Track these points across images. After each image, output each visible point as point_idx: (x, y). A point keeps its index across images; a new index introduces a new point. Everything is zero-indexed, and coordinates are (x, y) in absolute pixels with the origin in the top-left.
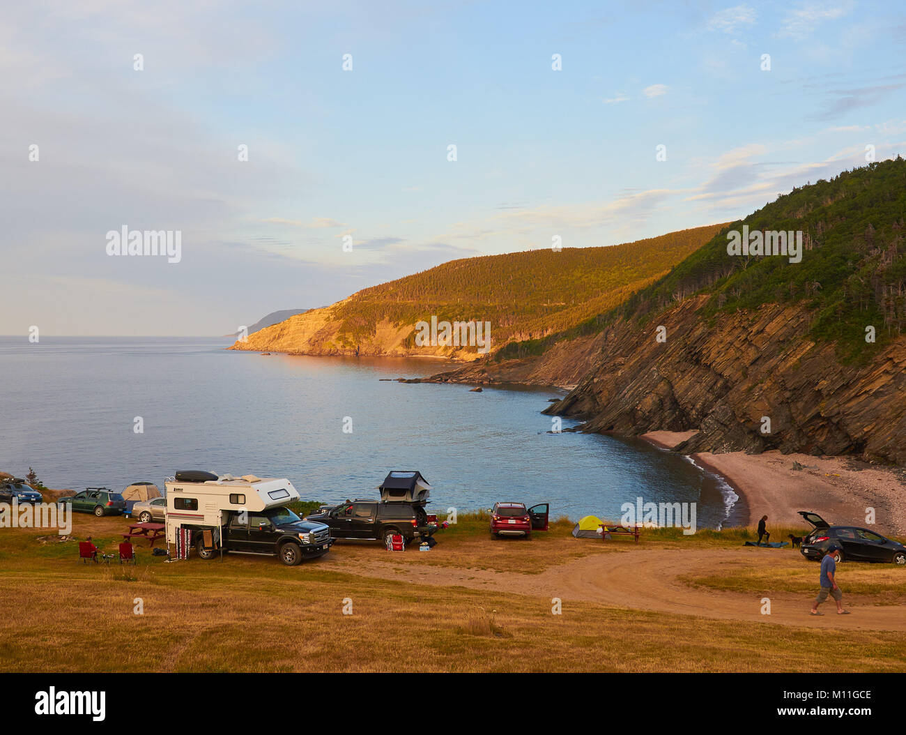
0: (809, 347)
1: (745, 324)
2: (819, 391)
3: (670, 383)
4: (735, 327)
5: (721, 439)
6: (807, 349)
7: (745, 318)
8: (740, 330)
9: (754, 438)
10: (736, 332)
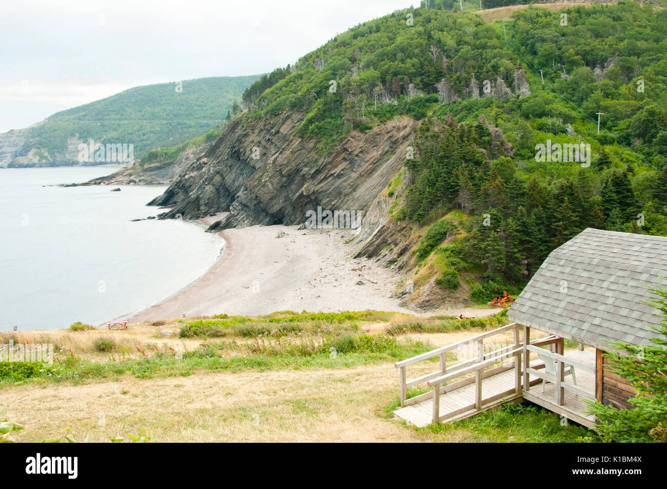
0: (298, 142)
1: (268, 127)
2: (304, 175)
3: (222, 175)
4: (261, 130)
5: (244, 217)
6: (297, 144)
7: (268, 122)
8: (265, 131)
9: (266, 215)
10: (263, 134)
